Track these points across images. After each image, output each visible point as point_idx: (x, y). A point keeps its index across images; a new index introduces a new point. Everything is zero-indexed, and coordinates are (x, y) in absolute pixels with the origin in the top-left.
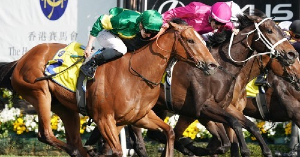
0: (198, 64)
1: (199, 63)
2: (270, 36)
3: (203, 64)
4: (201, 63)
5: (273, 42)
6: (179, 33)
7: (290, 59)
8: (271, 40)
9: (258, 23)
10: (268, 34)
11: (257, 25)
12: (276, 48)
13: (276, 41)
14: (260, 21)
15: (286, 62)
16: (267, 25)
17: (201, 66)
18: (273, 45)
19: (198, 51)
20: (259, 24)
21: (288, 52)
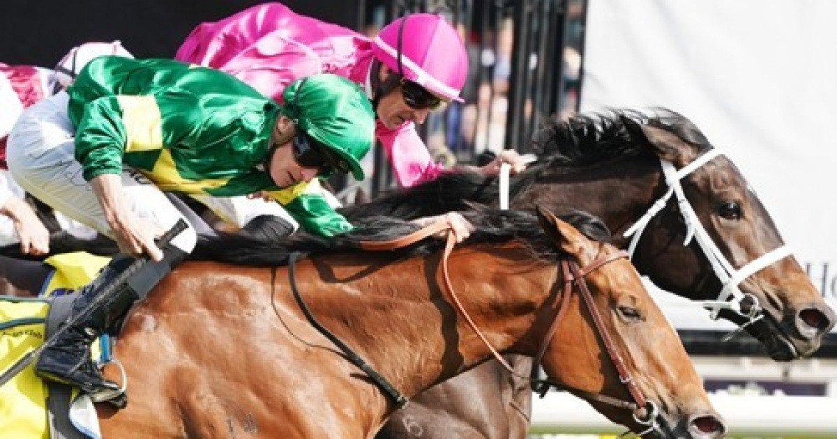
0: (644, 412)
1: (649, 407)
2: (729, 229)
3: (664, 415)
4: (655, 413)
5: (739, 255)
6: (582, 272)
7: (805, 339)
8: (733, 246)
9: (678, 165)
10: (722, 220)
11: (673, 177)
12: (748, 286)
13: (752, 255)
14: (692, 160)
15: (787, 347)
16: (720, 183)
17: (656, 426)
18: (737, 267)
19: (650, 357)
20: (684, 172)
21: (800, 309)
